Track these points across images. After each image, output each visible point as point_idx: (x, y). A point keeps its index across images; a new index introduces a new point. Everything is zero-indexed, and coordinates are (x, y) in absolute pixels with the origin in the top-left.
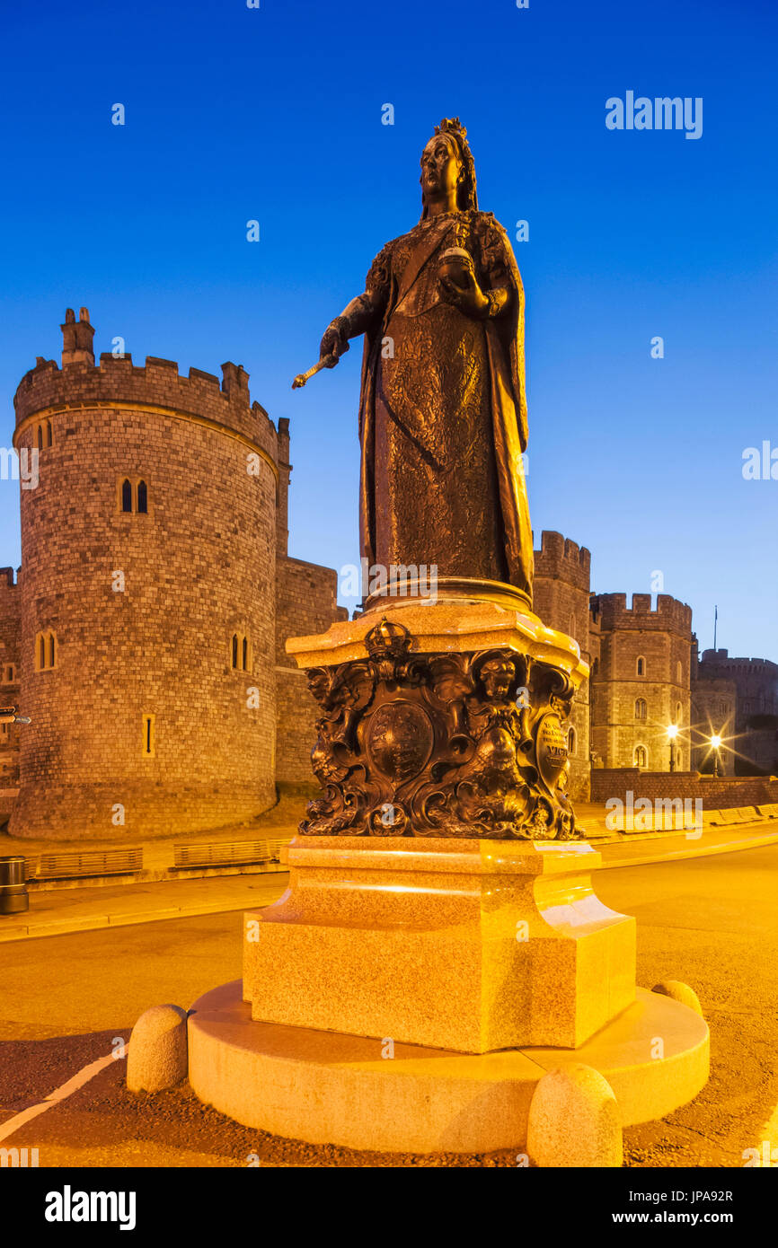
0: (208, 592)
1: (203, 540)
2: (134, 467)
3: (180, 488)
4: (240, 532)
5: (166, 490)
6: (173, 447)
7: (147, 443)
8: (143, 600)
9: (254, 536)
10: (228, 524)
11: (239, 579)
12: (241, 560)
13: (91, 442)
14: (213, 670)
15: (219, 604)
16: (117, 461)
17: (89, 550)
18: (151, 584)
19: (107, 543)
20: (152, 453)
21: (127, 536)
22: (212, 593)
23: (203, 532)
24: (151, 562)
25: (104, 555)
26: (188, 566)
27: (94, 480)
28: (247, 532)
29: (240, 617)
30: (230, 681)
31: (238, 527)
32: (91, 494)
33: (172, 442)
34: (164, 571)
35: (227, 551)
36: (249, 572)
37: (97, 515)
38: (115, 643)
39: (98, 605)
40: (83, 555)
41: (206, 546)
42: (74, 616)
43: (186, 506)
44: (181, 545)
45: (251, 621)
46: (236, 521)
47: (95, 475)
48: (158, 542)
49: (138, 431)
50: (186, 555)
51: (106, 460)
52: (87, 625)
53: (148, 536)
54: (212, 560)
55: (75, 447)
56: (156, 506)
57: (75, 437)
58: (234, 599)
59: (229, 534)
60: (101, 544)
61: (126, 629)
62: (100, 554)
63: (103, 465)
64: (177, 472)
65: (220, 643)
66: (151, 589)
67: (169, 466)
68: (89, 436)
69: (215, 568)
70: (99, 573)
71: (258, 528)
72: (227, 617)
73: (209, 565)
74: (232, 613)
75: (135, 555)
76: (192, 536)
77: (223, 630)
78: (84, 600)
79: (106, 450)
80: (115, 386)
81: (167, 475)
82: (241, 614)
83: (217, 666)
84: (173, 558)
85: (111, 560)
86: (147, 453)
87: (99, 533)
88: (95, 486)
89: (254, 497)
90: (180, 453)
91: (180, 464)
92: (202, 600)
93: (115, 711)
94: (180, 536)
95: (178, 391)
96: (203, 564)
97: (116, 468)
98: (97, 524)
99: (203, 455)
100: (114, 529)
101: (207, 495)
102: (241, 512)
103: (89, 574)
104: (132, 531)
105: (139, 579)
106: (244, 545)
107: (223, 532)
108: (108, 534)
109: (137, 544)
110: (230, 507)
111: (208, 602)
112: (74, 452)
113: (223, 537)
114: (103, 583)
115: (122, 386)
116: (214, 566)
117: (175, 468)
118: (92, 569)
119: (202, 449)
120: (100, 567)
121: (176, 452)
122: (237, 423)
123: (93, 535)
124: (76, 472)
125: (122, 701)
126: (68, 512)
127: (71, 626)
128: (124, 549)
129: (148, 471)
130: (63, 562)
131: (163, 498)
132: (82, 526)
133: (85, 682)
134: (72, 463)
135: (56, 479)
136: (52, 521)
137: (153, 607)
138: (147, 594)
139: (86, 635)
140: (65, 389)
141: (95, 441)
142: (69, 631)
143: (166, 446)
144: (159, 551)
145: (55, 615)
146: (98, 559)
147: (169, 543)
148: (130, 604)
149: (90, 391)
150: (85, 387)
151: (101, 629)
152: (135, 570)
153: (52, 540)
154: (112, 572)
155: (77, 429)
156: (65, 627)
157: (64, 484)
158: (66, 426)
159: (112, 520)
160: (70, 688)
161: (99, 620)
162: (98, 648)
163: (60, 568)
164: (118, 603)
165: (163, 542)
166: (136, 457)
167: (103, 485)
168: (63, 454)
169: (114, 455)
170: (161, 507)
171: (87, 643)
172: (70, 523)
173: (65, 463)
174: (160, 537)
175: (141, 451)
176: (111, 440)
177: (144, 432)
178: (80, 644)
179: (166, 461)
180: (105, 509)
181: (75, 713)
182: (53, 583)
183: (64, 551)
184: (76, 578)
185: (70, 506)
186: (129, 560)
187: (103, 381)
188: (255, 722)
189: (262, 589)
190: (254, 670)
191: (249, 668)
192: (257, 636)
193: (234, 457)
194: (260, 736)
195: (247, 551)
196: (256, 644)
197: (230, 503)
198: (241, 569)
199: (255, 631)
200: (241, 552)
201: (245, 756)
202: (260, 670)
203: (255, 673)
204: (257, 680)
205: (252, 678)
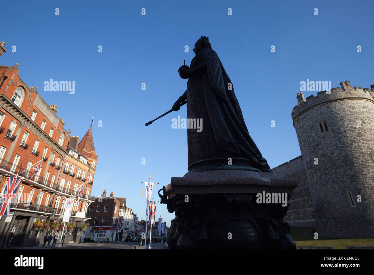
1: (350, 131)
2: (321, 120)
3: (337, 120)
4: (363, 124)
5: (332, 122)
7: (323, 112)
8: (335, 155)
10: (357, 123)
16: (316, 120)
17: (315, 146)
19: (319, 142)
20: (325, 114)
23: (349, 129)
24: (334, 143)
25: (320, 146)
27: (312, 128)
28: (366, 123)
32: (312, 131)
34: (339, 145)
35: (360, 132)
37: (315, 136)
38: (330, 170)
40: (314, 147)
47: (312, 126)
49: (320, 111)
51: (314, 121)
52: (320, 166)
53: (331, 136)
55: (305, 122)
56: (331, 128)
57: (305, 119)
60: (318, 143)
61: (332, 165)
62: (318, 146)
63: (313, 123)
64: (335, 116)
66: (336, 151)
70: (319, 151)
75: (328, 143)
79: (313, 119)
80: (311, 103)
81: (331, 118)
84: (341, 140)
85: (322, 146)
86: (324, 115)
87: (317, 140)
88: (312, 129)
93: (336, 192)
97: (317, 122)
98: (315, 138)
100: (321, 138)
104: (326, 136)
105: (332, 149)
108: (319, 140)
109: (328, 140)
114: (321, 153)
115: (313, 103)
118: (317, 150)
120: (319, 149)
123: (315, 141)
124: (307, 127)
125: (338, 188)
126: (307, 137)
127: (316, 168)
128: (325, 142)
129: (326, 119)
130: (309, 151)
131: (332, 124)
132: (312, 140)
133: (324, 184)
134: (305, 126)
135: (303, 131)
136: (304, 141)
137: (339, 156)
138: (335, 153)
139: (321, 169)
140: (300, 110)
141: (309, 118)
142: (316, 169)
143: (329, 111)
144: (335, 139)
145: (311, 166)
146: (318, 147)
147: (338, 136)
148: (331, 157)
149: (306, 107)
150: (304, 107)
151: (324, 167)
152: (330, 147)
153: (305, 146)
154: (323, 150)
155: (305, 117)
156: (314, 168)
157: (305, 131)
158: (302, 118)
159: (319, 136)
160: (320, 186)
161: (323, 164)
162: (325, 173)
163: (309, 153)
164: (327, 158)
165: (336, 136)
166: (321, 117)
167: (314, 128)
168: (303, 124)
169: (315, 119)
170: (332, 127)
171: (322, 172)
172: (309, 140)
173: (304, 126)
174: (335, 135)
175: (322, 115)
176: (314, 116)
177: (321, 110)
178: (320, 172)
179: (330, 115)
180: (317, 133)
181: (324, 194)
182: (309, 157)
183: (309, 148)
184: (314, 154)
185: (307, 136)
186: (327, 145)
187: (308, 104)
193: (353, 104)
195: (368, 129)
197: (356, 117)
198: (368, 135)
200: (366, 130)
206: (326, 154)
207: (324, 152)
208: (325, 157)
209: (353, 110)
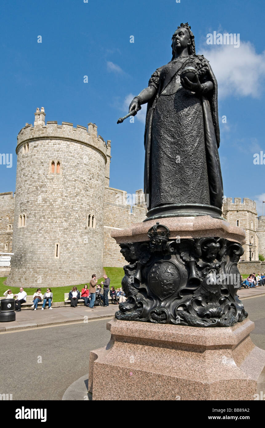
0: (80, 200)
1: (79, 182)
2: (56, 158)
3: (71, 164)
4: (92, 179)
5: (67, 165)
6: (70, 151)
7: (61, 150)
8: (57, 203)
9: (97, 180)
10: (88, 176)
11: (91, 195)
12: (92, 189)
13: (42, 150)
14: (81, 227)
15: (84, 204)
16: (51, 156)
17: (39, 186)
18: (60, 197)
19: (45, 184)
20: (63, 153)
21: (52, 181)
22: (82, 200)
23: (79, 179)
24: (60, 190)
25: (44, 188)
26: (73, 191)
27: (42, 163)
28: (95, 179)
29: (91, 209)
30: (87, 231)
31: (92, 177)
32: (41, 167)
33: (69, 149)
34: (64, 193)
35: (87, 186)
36: (95, 193)
37: (42, 174)
38: (47, 218)
39: (41, 205)
40: (37, 188)
41: (80, 184)
42: (33, 209)
43: (73, 171)
44: (71, 184)
45: (95, 210)
46: (91, 175)
47: (42, 161)
48: (63, 183)
49: (58, 146)
50: (73, 187)
51: (47, 156)
52: (37, 212)
53: (60, 181)
54: (82, 189)
55: (36, 152)
56: (63, 171)
57: (36, 148)
58: (89, 203)
59: (88, 180)
60: (43, 184)
61: (50, 213)
62: (42, 187)
63: (45, 157)
64: (71, 159)
65: (84, 218)
66: (60, 199)
67: (68, 157)
68: (41, 148)
69: (83, 192)
70: (42, 194)
71: (99, 178)
72: (87, 209)
73: (81, 191)
74: (88, 207)
75: (55, 187)
76: (75, 180)
77: (85, 213)
78: (36, 203)
79: (47, 152)
80: (51, 132)
81: (67, 160)
82: (92, 208)
83: (82, 226)
84: (68, 188)
85: (46, 189)
86: (61, 153)
87: (43, 180)
88: (42, 164)
89: (98, 167)
90: (72, 153)
91: (72, 156)
92: (78, 203)
93: (46, 242)
94: (71, 181)
95: (72, 133)
96: (79, 190)
97: (50, 158)
98: (42, 177)
99: (80, 153)
100: (48, 179)
101: (81, 166)
102: (93, 172)
103: (38, 194)
104: (54, 179)
105: (56, 195)
106: (93, 183)
107: (86, 179)
108: (45, 180)
109: (56, 184)
110: (89, 170)
111: (80, 203)
112: (36, 153)
113: (86, 181)
114: (43, 197)
115: (53, 132)
116: (83, 191)
117: (70, 158)
118: (40, 192)
119: (80, 151)
120: (42, 192)
121: (71, 153)
122: (92, 142)
123: (41, 181)
124: (36, 160)
125: (48, 238)
126: (32, 173)
127: (31, 212)
128: (51, 185)
129: (61, 159)
130: (30, 190)
131: (65, 168)
132: (37, 178)
133: (36, 232)
134: (35, 157)
135: (29, 162)
136: (27, 176)
137: (60, 205)
138: (58, 201)
139: (36, 215)
140: (35, 133)
141: (43, 149)
142: (30, 214)
143: (67, 150)
144: (63, 186)
145: (26, 208)
146: (42, 189)
147: (67, 183)
148: (52, 204)
149: (43, 133)
150: (41, 132)
151: (42, 213)
152: (55, 192)
153: (26, 183)
154: (47, 194)
155: (37, 146)
156: (29, 212)
157: (32, 164)
158: (34, 145)
159: (47, 176)
160: (30, 233)
161: (41, 210)
162: (41, 220)
163: (28, 192)
164: (48, 204)
165: (65, 183)
166: (57, 154)
167: (45, 164)
168: (32, 154)
169: (49, 154)
170: (65, 171)
171: (36, 218)
172: (33, 177)
173: (33, 157)
174: (64, 181)
175: (58, 152)
176: (49, 149)
177: (60, 146)
178: (34, 218)
179: (67, 155)
180: (45, 172)
181: (31, 242)
182: (26, 197)
183: (30, 186)
184: (34, 196)
185: (33, 171)
186: (53, 189)
187: (47, 130)
188: (96, 246)
189: (100, 199)
190: (96, 228)
191: (94, 227)
192: (97, 215)
193: (91, 154)
194: (98, 251)
195: (94, 185)
196: (97, 218)
197: (89, 169)
198: (92, 192)
199: (97, 213)
200: (92, 186)
201: (92, 258)
202: (98, 228)
203: (96, 229)
204: (97, 231)
205: (95, 230)
206: (48, 199)
207: (47, 197)
208: (46, 202)
209: (89, 160)
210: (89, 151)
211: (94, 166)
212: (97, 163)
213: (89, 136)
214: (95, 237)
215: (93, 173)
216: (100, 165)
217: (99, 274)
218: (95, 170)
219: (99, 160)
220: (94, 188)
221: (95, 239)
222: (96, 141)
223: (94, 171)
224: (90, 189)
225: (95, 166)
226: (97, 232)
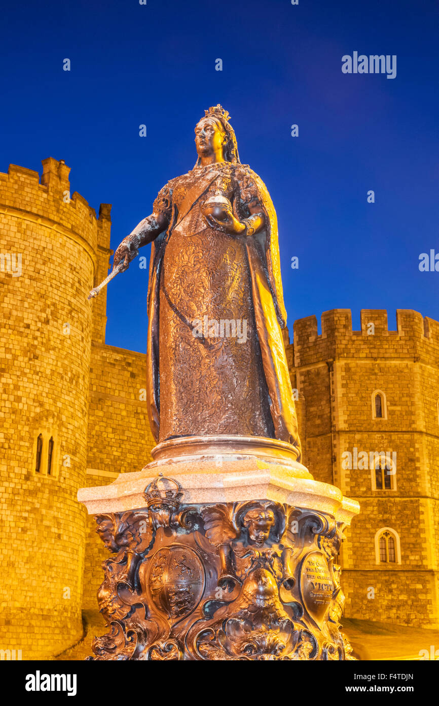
0: (11, 386)
1: (10, 331)
4: (51, 322)
10: (40, 314)
11: (48, 372)
12: (51, 352)
14: (12, 475)
22: (17, 388)
23: (10, 322)
28: (60, 321)
29: (48, 414)
30: (31, 487)
31: (50, 317)
35: (36, 343)
36: (59, 364)
41: (12, 337)
45: (59, 418)
46: (48, 311)
54: (18, 353)
58: (41, 395)
59: (39, 324)
65: (22, 443)
69: (22, 361)
71: (72, 318)
72: (32, 415)
73: (15, 357)
74: (38, 410)
77: (27, 429)
82: (48, 411)
83: (17, 470)
89: (70, 285)
96: (9, 356)
99: (17, 246)
101: (18, 285)
102: (54, 301)
106: (55, 335)
107: (33, 323)
110: (42, 296)
111: (12, 398)
113: (32, 327)
116: (21, 358)
119: (16, 240)
122: (55, 213)
188: (59, 536)
189: (74, 382)
190: (60, 475)
191: (55, 472)
192: (65, 435)
193: (50, 246)
194: (65, 554)
195: (58, 342)
196: (64, 444)
197: (43, 292)
198: (51, 361)
199: (64, 430)
200: (52, 343)
201: (45, 578)
202: (67, 476)
203: (62, 479)
204: (63, 486)
205: (59, 484)
209: (44, 264)
210: (43, 238)
211: (59, 284)
212: (67, 273)
213: (45, 195)
214: (58, 505)
215: (54, 305)
216: (76, 279)
217: (69, 633)
218: (59, 293)
219: (75, 265)
220: (57, 350)
221: (56, 514)
222: (65, 209)
223: (57, 298)
224: (44, 354)
225: (62, 281)
226: (64, 490)
